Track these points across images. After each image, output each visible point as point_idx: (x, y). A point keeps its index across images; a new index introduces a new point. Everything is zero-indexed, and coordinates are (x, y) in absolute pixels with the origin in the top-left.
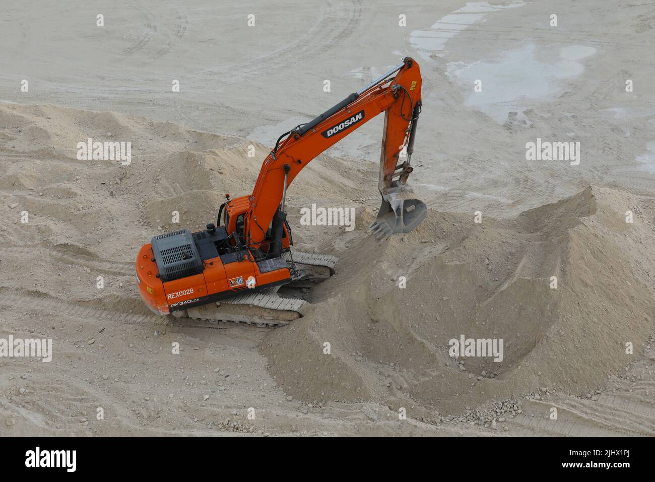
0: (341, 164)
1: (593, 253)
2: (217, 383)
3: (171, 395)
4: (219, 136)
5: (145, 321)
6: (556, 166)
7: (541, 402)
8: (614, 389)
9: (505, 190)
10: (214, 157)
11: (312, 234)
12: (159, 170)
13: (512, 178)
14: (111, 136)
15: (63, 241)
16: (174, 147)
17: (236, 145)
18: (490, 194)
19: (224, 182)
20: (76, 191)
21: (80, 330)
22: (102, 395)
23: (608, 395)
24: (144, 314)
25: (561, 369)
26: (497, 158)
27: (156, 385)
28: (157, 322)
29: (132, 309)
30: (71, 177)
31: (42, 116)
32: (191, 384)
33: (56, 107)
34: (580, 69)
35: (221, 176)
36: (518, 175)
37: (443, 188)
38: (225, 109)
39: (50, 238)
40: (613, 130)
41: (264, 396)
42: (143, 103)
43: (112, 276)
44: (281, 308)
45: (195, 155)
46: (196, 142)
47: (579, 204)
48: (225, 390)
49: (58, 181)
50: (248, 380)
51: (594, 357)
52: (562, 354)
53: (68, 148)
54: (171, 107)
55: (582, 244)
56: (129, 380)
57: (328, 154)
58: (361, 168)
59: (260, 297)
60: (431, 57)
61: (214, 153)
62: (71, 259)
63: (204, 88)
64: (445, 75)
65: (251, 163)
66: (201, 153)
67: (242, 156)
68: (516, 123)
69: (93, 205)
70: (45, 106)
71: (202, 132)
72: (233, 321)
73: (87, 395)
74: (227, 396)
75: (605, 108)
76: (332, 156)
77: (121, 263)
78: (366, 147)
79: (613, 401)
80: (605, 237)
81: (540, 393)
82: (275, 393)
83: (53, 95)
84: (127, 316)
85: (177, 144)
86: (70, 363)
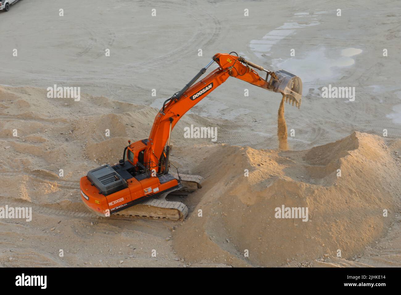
0: (207, 121)
1: (356, 172)
2: (128, 253)
3: (100, 261)
4: (132, 105)
5: (86, 216)
6: (338, 121)
7: (325, 263)
8: (369, 255)
9: (306, 136)
10: (129, 117)
11: (187, 163)
12: (95, 125)
13: (311, 128)
14: (67, 105)
15: (37, 168)
16: (104, 111)
17: (142, 110)
18: (297, 138)
19: (134, 132)
20: (45, 139)
21: (46, 222)
22: (59, 261)
23: (365, 258)
24: (85, 212)
25: (336, 242)
26: (302, 116)
27: (91, 255)
28: (93, 217)
29: (78, 209)
30: (42, 130)
31: (26, 94)
32: (113, 254)
33: (34, 88)
34: (352, 62)
35: (132, 129)
36: (314, 127)
37: (268, 135)
38: (137, 89)
39: (29, 167)
40: (372, 99)
41: (157, 261)
42: (87, 85)
43: (65, 189)
44: (167, 207)
45: (117, 116)
46: (118, 108)
47: (348, 143)
48: (133, 257)
49: (34, 133)
50: (147, 251)
51: (356, 236)
52: (337, 233)
53: (41, 113)
54: (105, 87)
55: (349, 167)
56: (75, 252)
57: (199, 115)
58: (219, 123)
59: (155, 200)
60: (262, 56)
61: (129, 115)
62: (41, 179)
63: (125, 76)
64: (271, 67)
65: (151, 120)
66: (121, 115)
67: (146, 117)
68: (313, 95)
69: (55, 147)
70: (27, 87)
71: (122, 102)
72: (139, 216)
73: (49, 261)
74: (134, 261)
75: (368, 86)
76: (201, 116)
77: (71, 181)
78: (222, 110)
79: (369, 262)
80: (364, 163)
81: (323, 257)
82: (163, 259)
83: (33, 81)
84: (75, 213)
85: (107, 109)
86: (40, 242)
